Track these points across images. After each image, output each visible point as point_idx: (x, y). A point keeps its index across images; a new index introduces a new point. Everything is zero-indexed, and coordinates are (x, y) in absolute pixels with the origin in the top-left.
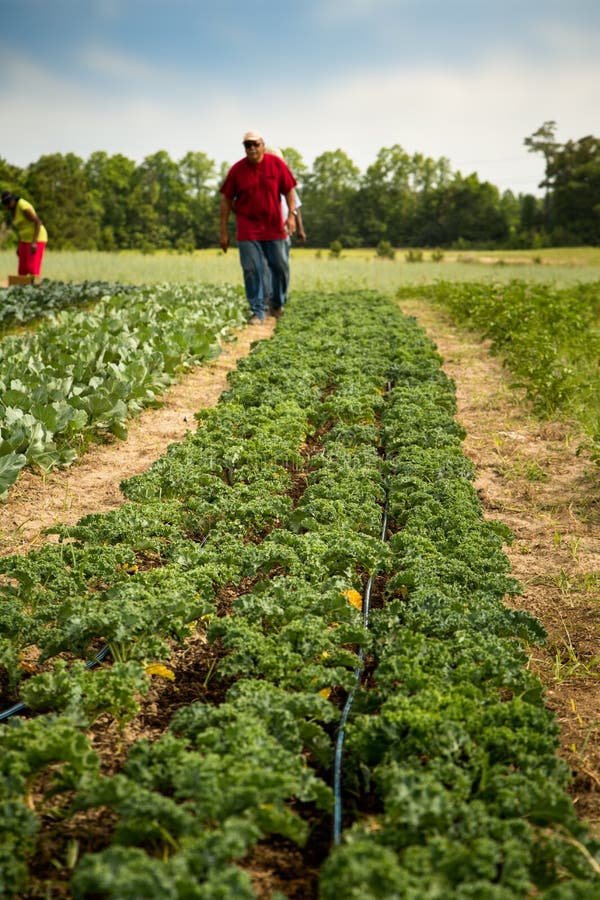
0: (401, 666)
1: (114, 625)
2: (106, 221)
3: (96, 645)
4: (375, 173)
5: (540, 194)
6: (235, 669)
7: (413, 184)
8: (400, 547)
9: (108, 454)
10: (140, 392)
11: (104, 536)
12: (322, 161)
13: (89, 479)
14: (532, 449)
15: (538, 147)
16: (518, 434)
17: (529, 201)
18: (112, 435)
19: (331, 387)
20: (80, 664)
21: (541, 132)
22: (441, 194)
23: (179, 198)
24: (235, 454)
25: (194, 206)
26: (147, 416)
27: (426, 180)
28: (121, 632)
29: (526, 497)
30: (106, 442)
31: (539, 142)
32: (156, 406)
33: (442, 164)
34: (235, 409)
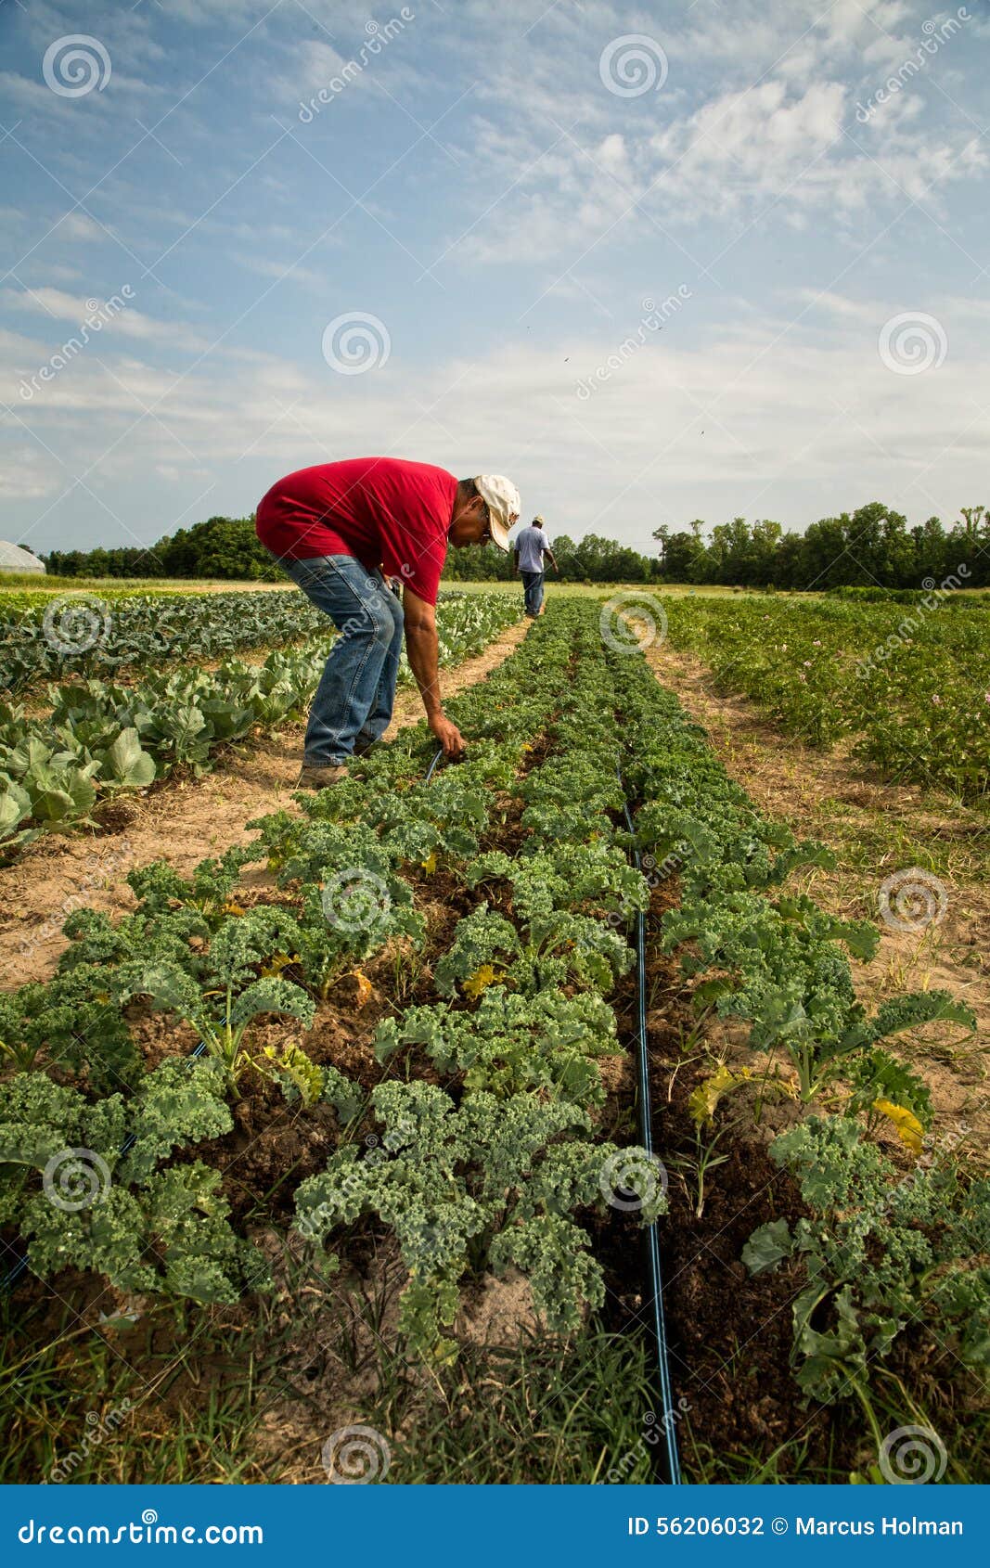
0: (648, 744)
1: (506, 724)
2: (456, 568)
3: (497, 733)
4: (582, 547)
5: (660, 559)
6: (564, 746)
7: (601, 553)
8: (630, 699)
9: (475, 662)
10: (489, 635)
11: (486, 691)
12: (557, 541)
13: (469, 672)
14: (676, 664)
15: (659, 537)
16: (669, 658)
17: (654, 562)
18: (477, 653)
19: (577, 635)
20: (492, 740)
21: (660, 530)
22: (613, 558)
23: (490, 557)
24: (539, 660)
25: (496, 561)
26: (491, 647)
27: (607, 551)
28: (510, 727)
29: (678, 684)
30: (474, 657)
31: (659, 533)
32: (494, 642)
33: (615, 543)
34: (533, 643)
